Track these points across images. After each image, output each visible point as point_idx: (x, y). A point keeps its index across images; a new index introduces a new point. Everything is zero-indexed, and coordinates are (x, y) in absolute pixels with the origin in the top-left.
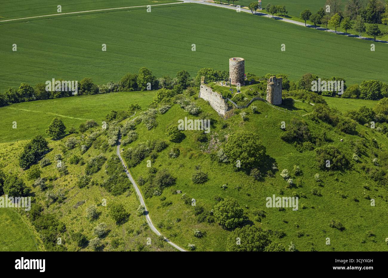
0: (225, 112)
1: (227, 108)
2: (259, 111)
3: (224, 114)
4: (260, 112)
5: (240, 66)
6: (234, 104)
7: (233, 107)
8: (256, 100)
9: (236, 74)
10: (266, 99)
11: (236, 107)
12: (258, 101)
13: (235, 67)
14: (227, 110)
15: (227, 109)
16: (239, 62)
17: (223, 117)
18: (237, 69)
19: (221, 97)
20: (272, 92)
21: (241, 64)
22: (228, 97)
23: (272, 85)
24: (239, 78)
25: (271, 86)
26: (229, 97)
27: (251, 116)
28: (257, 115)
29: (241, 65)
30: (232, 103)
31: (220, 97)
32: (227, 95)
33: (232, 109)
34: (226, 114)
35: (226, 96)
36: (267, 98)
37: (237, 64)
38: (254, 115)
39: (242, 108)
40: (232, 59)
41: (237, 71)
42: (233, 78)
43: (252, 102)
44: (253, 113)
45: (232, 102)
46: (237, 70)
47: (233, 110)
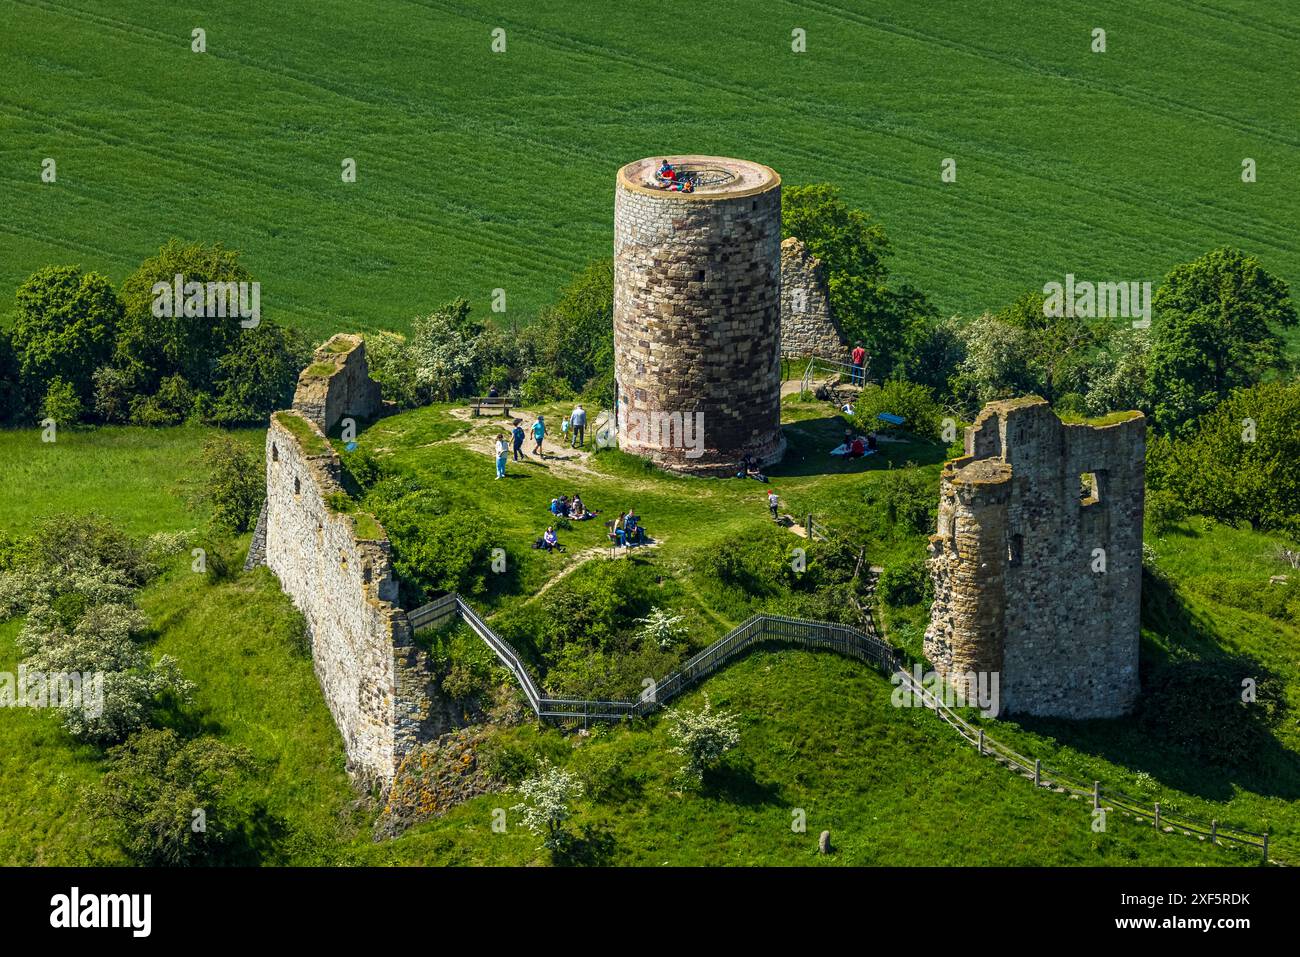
0: (399, 754)
1: (420, 705)
2: (769, 773)
3: (387, 769)
4: (775, 787)
5: (717, 252)
6: (511, 665)
7: (492, 704)
8: (772, 646)
9: (670, 340)
10: (918, 643)
11: (525, 703)
12: (799, 657)
13: (657, 262)
14: (425, 733)
15: (420, 716)
16: (706, 214)
17: (373, 806)
18: (678, 283)
19: (375, 583)
20: (980, 576)
21: (729, 228)
22: (465, 589)
23: (984, 497)
24: (697, 386)
25: (970, 505)
26: (478, 589)
27: (659, 818)
28: (729, 812)
29: (726, 240)
30: (497, 662)
31: (367, 575)
32: (458, 564)
33: (484, 720)
34: (410, 767)
35: (442, 575)
36: (931, 631)
37: (681, 226)
38: (693, 806)
39: (589, 726)
40: (651, 168)
41: (678, 311)
42: (640, 383)
43: (720, 669)
44: (688, 792)
45: (494, 644)
46: (680, 300)
47: (491, 731)
